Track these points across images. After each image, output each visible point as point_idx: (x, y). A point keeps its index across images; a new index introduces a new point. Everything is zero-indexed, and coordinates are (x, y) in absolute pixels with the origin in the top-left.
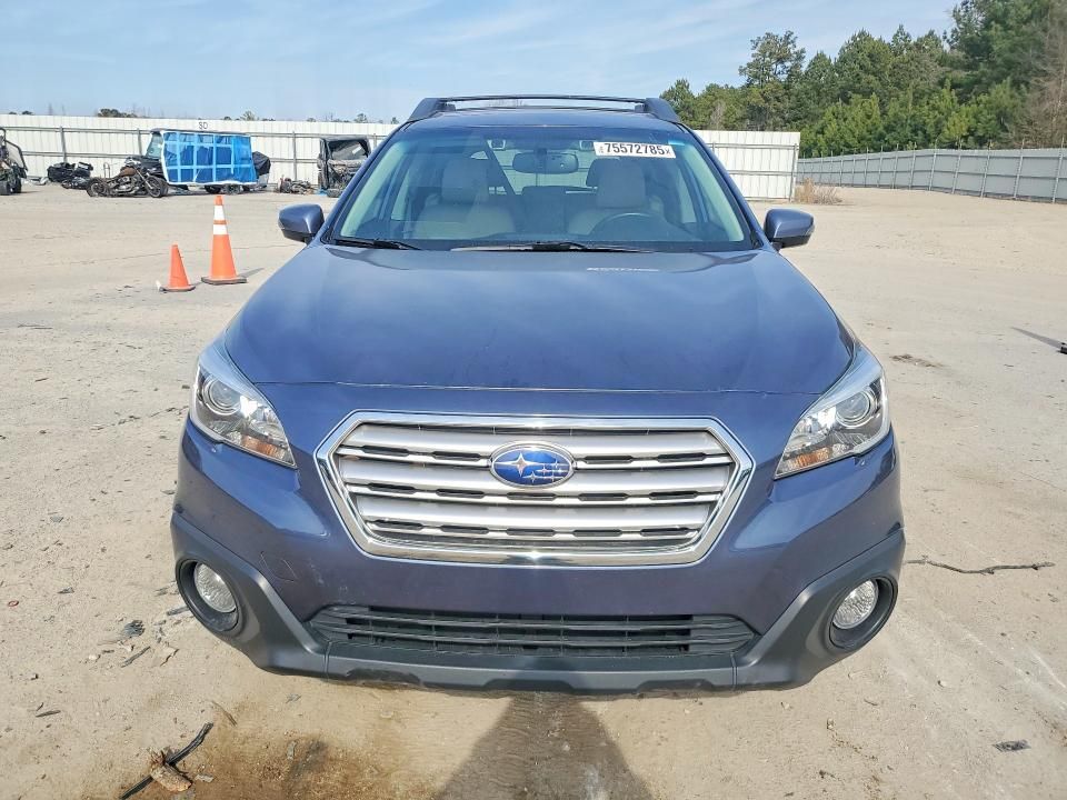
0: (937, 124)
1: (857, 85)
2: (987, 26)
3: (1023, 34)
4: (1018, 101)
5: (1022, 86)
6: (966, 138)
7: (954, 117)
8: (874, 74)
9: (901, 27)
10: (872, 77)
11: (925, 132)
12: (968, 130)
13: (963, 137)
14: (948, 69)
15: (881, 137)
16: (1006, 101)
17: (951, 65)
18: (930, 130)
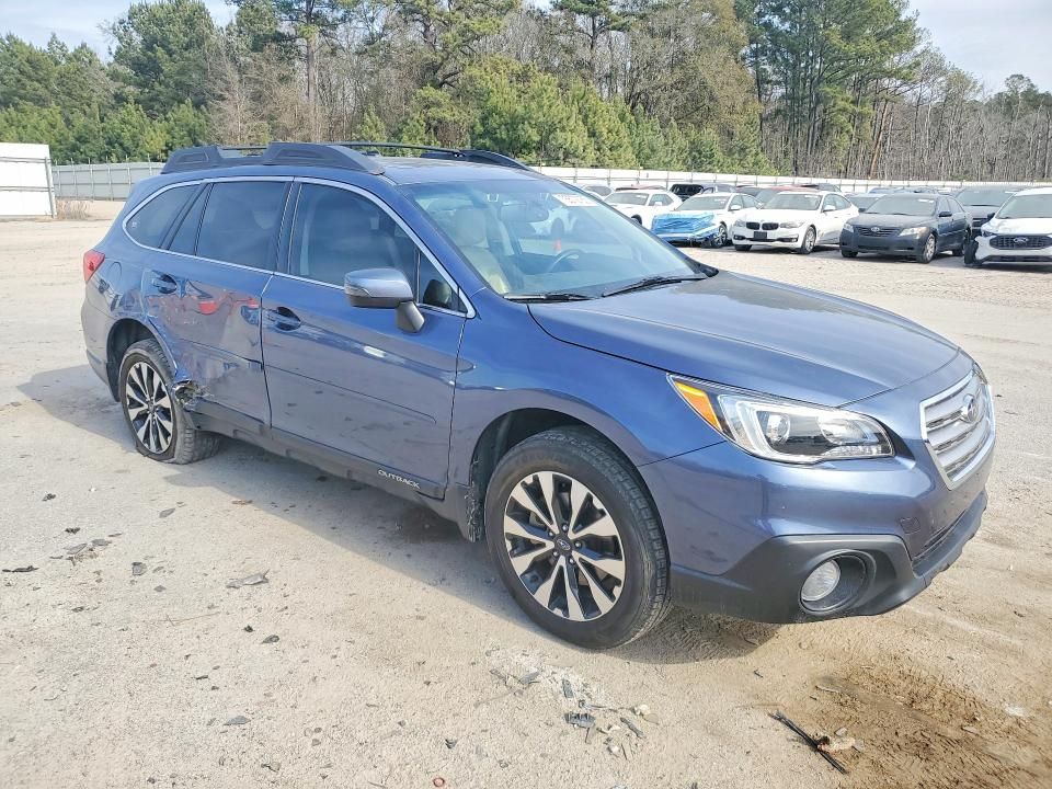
0: (133, 137)
1: (23, 92)
2: (149, 47)
3: (188, 59)
4: (202, 121)
5: (203, 106)
6: (166, 152)
7: (149, 133)
8: (37, 81)
9: (54, 36)
10: (37, 84)
11: (121, 145)
12: (167, 145)
13: (162, 151)
14: (122, 84)
15: (74, 148)
16: (193, 121)
17: (124, 81)
18: (128, 143)
